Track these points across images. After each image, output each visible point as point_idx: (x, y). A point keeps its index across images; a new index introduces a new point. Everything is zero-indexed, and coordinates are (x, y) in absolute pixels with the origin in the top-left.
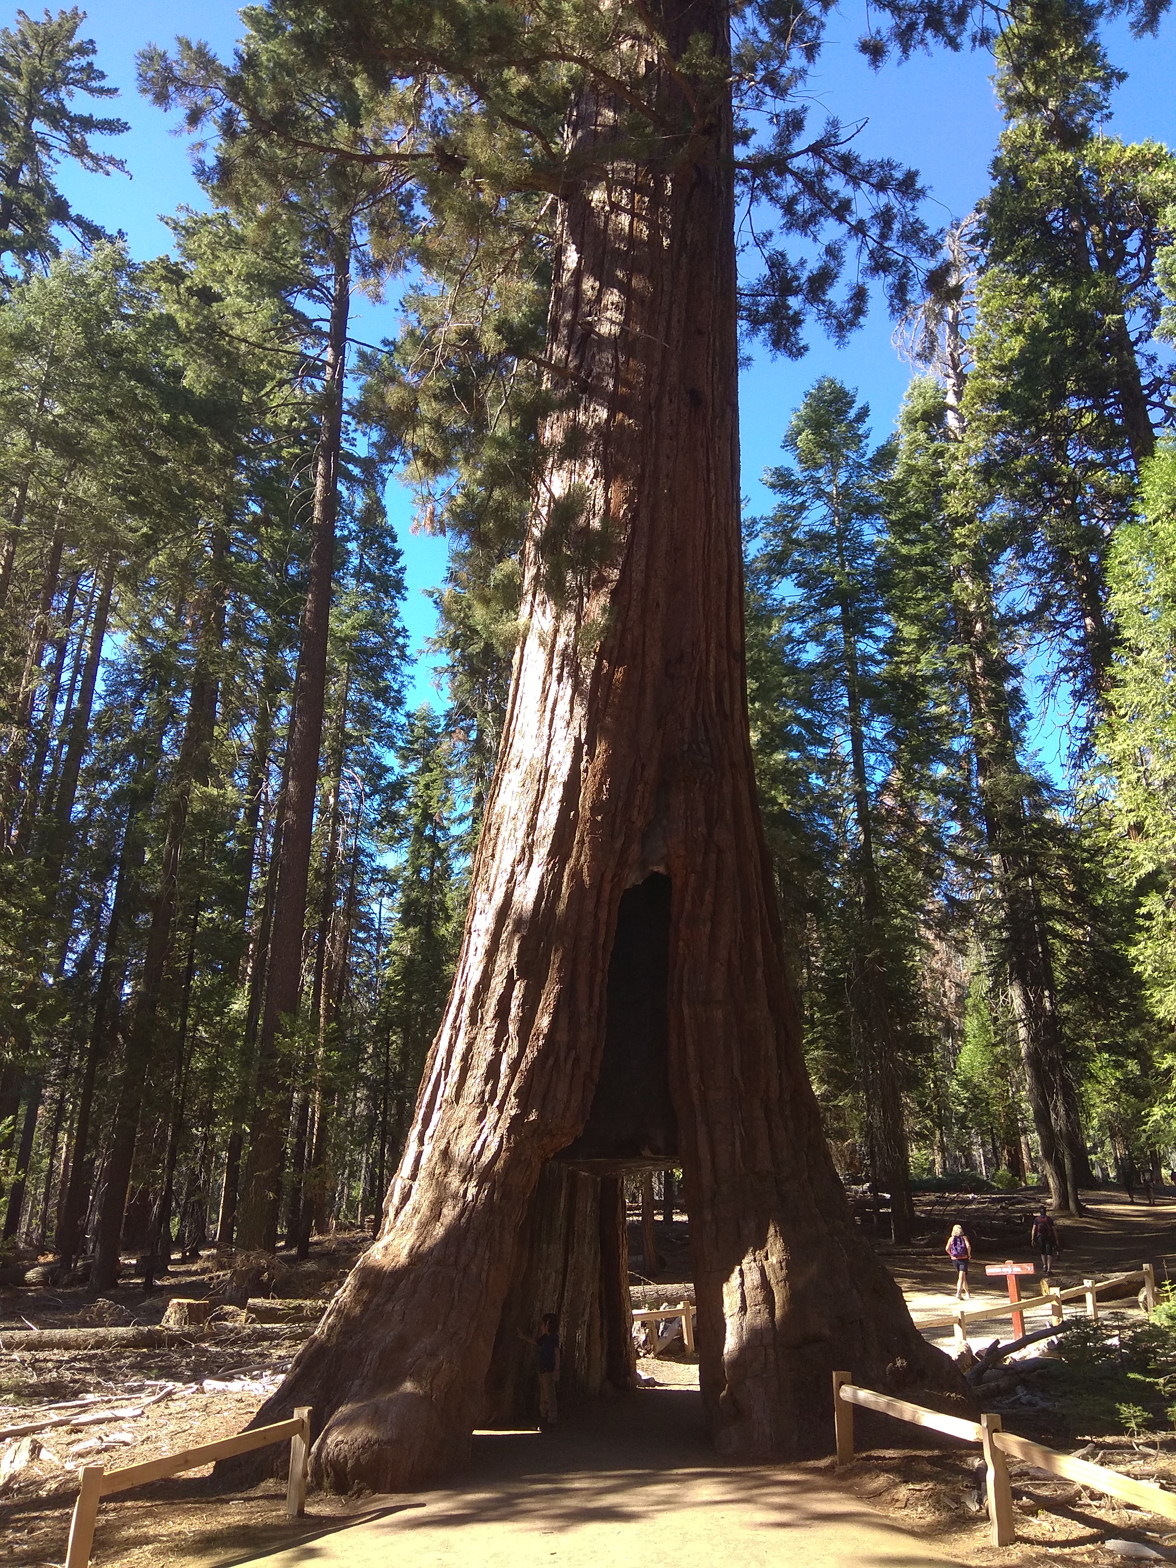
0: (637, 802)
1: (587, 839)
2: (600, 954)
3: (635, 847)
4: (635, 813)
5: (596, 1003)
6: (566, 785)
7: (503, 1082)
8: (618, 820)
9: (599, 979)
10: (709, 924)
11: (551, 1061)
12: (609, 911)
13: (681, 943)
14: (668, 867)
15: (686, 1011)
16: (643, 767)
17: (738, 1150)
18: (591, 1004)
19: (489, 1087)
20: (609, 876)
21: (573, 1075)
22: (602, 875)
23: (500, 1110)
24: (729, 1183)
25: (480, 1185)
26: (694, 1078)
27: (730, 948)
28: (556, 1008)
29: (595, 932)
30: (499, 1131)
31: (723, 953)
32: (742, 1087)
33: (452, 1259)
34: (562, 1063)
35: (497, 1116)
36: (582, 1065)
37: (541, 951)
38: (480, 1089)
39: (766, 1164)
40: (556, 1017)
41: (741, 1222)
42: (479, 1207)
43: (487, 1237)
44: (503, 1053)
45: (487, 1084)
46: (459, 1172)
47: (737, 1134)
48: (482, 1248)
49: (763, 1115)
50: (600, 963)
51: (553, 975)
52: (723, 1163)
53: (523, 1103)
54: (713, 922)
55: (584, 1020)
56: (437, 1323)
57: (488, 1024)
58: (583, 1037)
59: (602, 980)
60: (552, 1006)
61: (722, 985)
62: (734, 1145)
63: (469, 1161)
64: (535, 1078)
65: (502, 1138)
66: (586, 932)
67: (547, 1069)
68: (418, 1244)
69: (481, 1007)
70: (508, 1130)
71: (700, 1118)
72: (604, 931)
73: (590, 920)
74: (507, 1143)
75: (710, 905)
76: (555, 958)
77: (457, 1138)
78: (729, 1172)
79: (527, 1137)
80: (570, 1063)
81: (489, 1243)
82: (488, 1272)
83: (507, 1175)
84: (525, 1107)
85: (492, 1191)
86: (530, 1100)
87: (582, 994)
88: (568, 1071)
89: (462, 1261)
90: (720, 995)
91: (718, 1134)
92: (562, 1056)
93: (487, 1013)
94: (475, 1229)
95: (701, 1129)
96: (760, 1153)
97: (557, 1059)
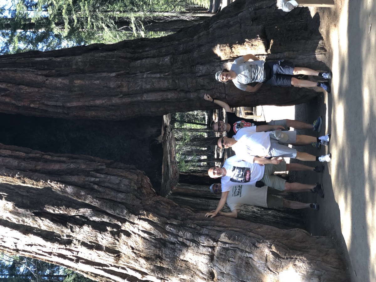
2: (31, 155)
5: (64, 159)
7: (106, 220)
9: (49, 157)
11: (96, 187)
12: (6, 149)
13: (32, 105)
15: (75, 104)
17: (158, 75)
18: (64, 162)
19: (109, 229)
21: (106, 174)
23: (124, 221)
24: (177, 81)
25: (168, 233)
26: (115, 101)
27: (37, 74)
28: (62, 182)
29: (17, 158)
30: (136, 221)
31: (40, 78)
32: (122, 72)
33: (210, 250)
34: (97, 180)
35: (127, 223)
36: (100, 167)
37: (24, 194)
38: (110, 235)
39: (167, 59)
40: (67, 183)
41: (199, 75)
42: (181, 233)
43: (198, 228)
44: (88, 220)
45: (107, 230)
46: (160, 249)
47: (149, 76)
48: (205, 231)
49: (139, 61)
50: (38, 155)
51: (40, 185)
52: (165, 84)
53: (120, 205)
54: (19, 84)
55: (72, 166)
56: (247, 257)
57: (69, 231)
58: (83, 167)
59: (49, 155)
60: (61, 185)
61: (60, 80)
62: (155, 78)
63: (153, 241)
64: (105, 197)
65: (140, 219)
66: (15, 163)
67: (100, 189)
68: (201, 275)
69: (60, 237)
70: (136, 215)
71: (139, 98)
72: (18, 152)
73: (8, 160)
74: (144, 215)
75: (9, 85)
76: (29, 183)
77: (139, 251)
78: (170, 81)
79: (141, 203)
80: (98, 175)
81: (202, 226)
82: (219, 226)
83: (162, 216)
84: (122, 203)
85: (171, 225)
86: (119, 200)
87: (56, 167)
88: (102, 176)
89: (212, 243)
90: (66, 81)
91: (148, 87)
92: (93, 179)
93: (62, 232)
94: (193, 235)
95: (145, 97)
96: (161, 63)
97: (95, 183)
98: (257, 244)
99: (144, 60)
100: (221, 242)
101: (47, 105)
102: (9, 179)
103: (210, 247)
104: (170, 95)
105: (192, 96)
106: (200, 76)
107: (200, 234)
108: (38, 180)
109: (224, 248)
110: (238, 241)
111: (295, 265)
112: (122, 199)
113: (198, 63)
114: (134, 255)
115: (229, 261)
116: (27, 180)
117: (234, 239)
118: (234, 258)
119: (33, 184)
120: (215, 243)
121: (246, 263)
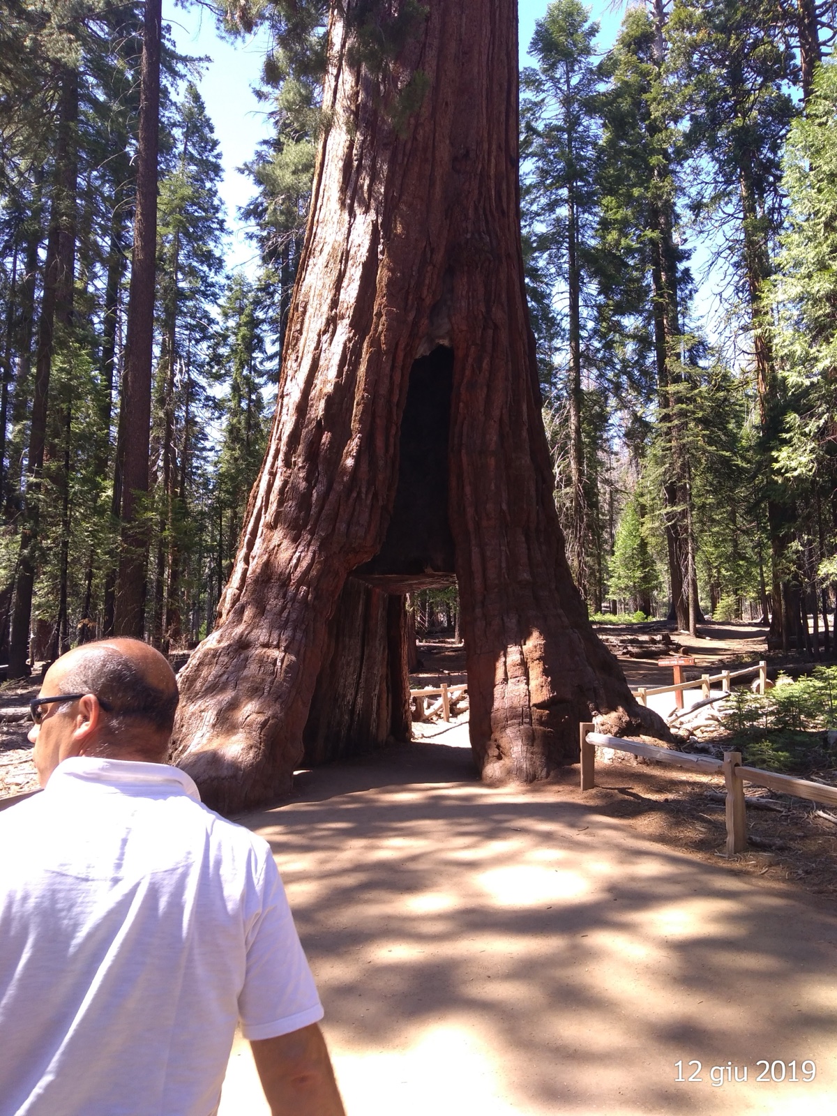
0: (427, 282)
1: (384, 312)
2: (395, 409)
3: (425, 321)
4: (425, 292)
5: (392, 451)
6: (365, 265)
7: (314, 510)
8: (411, 297)
9: (393, 431)
10: (485, 390)
11: (354, 495)
12: (403, 375)
13: (461, 405)
14: (451, 340)
15: (465, 459)
16: (432, 250)
17: (504, 565)
18: (387, 451)
19: (303, 514)
20: (402, 346)
21: (372, 506)
22: (397, 344)
23: (312, 533)
24: (496, 590)
25: (297, 588)
26: (470, 511)
27: (502, 409)
28: (359, 452)
29: (391, 391)
30: (311, 548)
31: (496, 413)
32: (508, 518)
33: (275, 643)
34: (363, 496)
35: (309, 537)
36: (380, 498)
37: (344, 405)
38: (294, 516)
39: (526, 576)
40: (357, 459)
41: (505, 618)
42: (297, 605)
43: (304, 627)
44: (314, 488)
45: (300, 512)
46: (279, 579)
47: (503, 553)
48: (299, 635)
49: (524, 539)
50: (395, 417)
51: (355, 425)
52: (492, 574)
53: (331, 527)
54: (489, 387)
55: (381, 463)
56: (264, 689)
57: (300, 465)
58: (381, 477)
59: (396, 433)
60: (355, 451)
61: (495, 438)
62: (500, 562)
63: (288, 571)
64: (341, 507)
65: (314, 553)
66: (383, 390)
67: (351, 500)
68: (246, 632)
69: (295, 452)
70: (319, 547)
71: (473, 542)
72: (398, 392)
73: (387, 381)
74: (319, 558)
75: (487, 373)
76: (356, 411)
77: (277, 553)
78: (496, 582)
79: (335, 553)
80: (370, 496)
81: (306, 632)
82: (305, 653)
83: (318, 581)
84: (333, 530)
85: (307, 593)
86: (337, 525)
87: (380, 442)
88: (369, 502)
89: (283, 644)
90: (493, 447)
91: (488, 553)
92: (364, 490)
93: (299, 456)
94: (294, 621)
95: (475, 550)
96: (521, 567)
97: (359, 493)
98: (280, 700)
99: (524, 545)
100: (284, 657)
101: (463, 424)
102: (362, 386)
103: (278, 643)
104: (478, 582)
105: (478, 611)
106: (503, 620)
107: (294, 630)
108: (360, 421)
109: (276, 659)
110: (285, 677)
111: (251, 747)
112: (339, 529)
113: (520, 616)
114: (271, 547)
115: (260, 667)
116: (361, 407)
117: (286, 672)
118: (263, 673)
119: (356, 416)
120: (283, 648)
121: (257, 688)
